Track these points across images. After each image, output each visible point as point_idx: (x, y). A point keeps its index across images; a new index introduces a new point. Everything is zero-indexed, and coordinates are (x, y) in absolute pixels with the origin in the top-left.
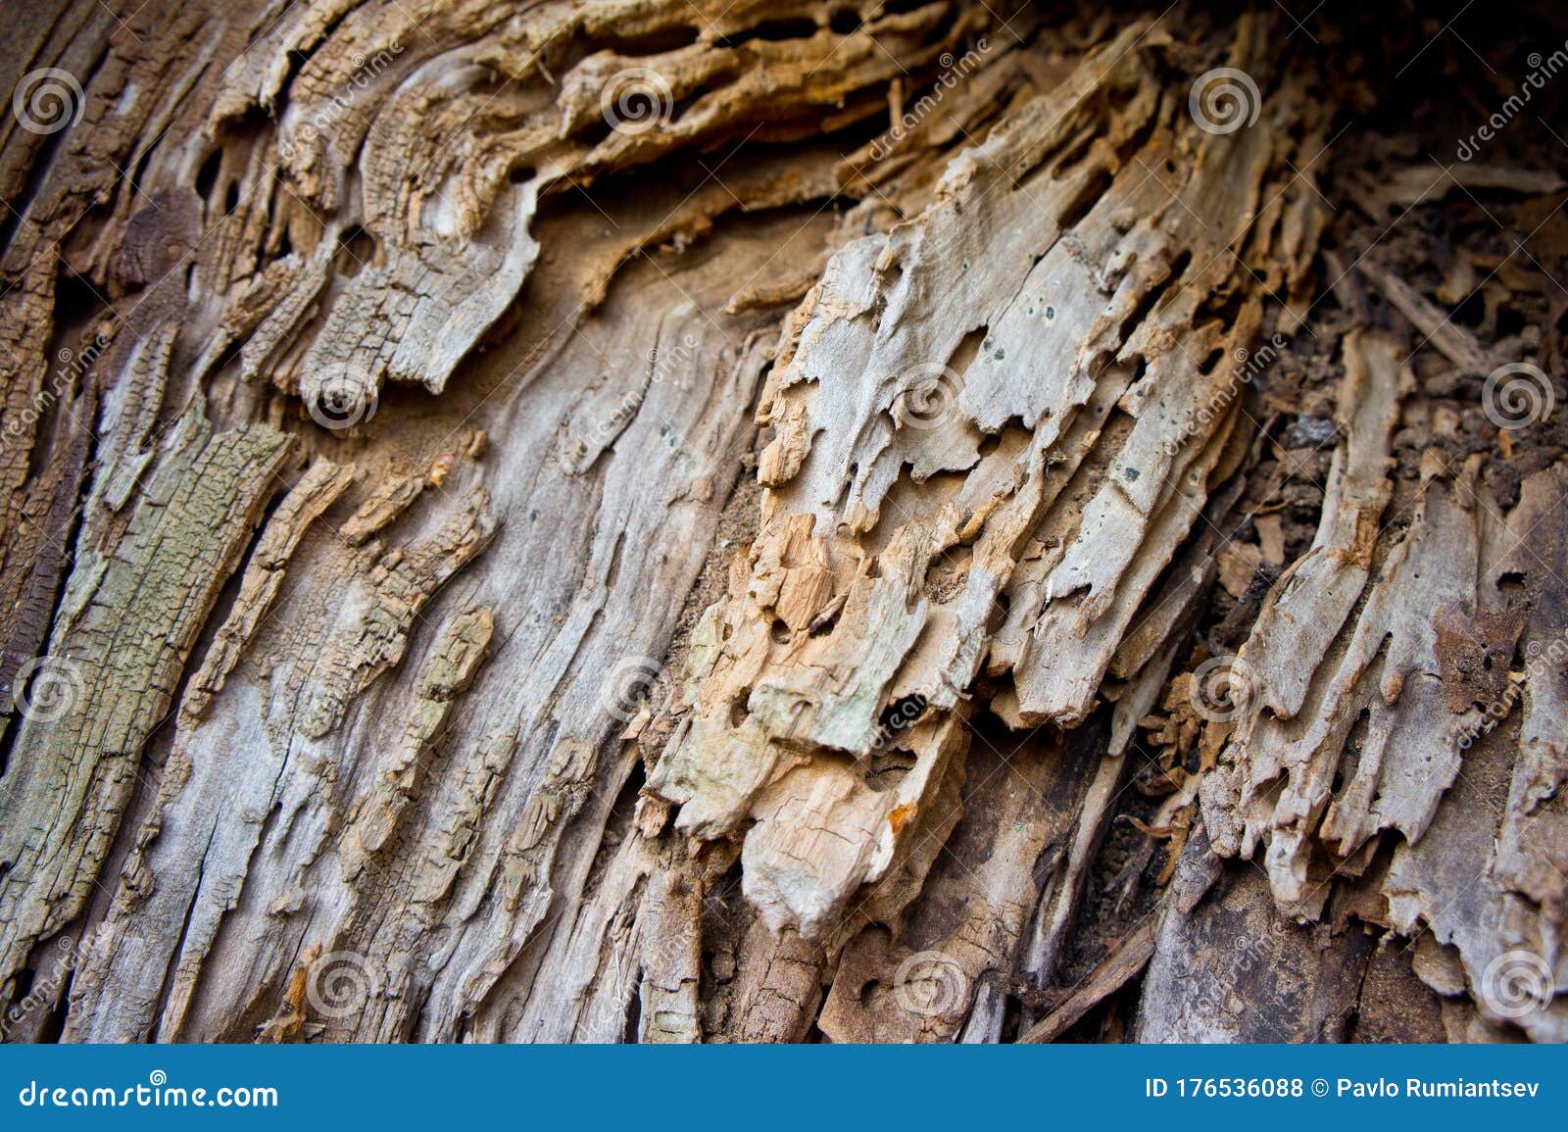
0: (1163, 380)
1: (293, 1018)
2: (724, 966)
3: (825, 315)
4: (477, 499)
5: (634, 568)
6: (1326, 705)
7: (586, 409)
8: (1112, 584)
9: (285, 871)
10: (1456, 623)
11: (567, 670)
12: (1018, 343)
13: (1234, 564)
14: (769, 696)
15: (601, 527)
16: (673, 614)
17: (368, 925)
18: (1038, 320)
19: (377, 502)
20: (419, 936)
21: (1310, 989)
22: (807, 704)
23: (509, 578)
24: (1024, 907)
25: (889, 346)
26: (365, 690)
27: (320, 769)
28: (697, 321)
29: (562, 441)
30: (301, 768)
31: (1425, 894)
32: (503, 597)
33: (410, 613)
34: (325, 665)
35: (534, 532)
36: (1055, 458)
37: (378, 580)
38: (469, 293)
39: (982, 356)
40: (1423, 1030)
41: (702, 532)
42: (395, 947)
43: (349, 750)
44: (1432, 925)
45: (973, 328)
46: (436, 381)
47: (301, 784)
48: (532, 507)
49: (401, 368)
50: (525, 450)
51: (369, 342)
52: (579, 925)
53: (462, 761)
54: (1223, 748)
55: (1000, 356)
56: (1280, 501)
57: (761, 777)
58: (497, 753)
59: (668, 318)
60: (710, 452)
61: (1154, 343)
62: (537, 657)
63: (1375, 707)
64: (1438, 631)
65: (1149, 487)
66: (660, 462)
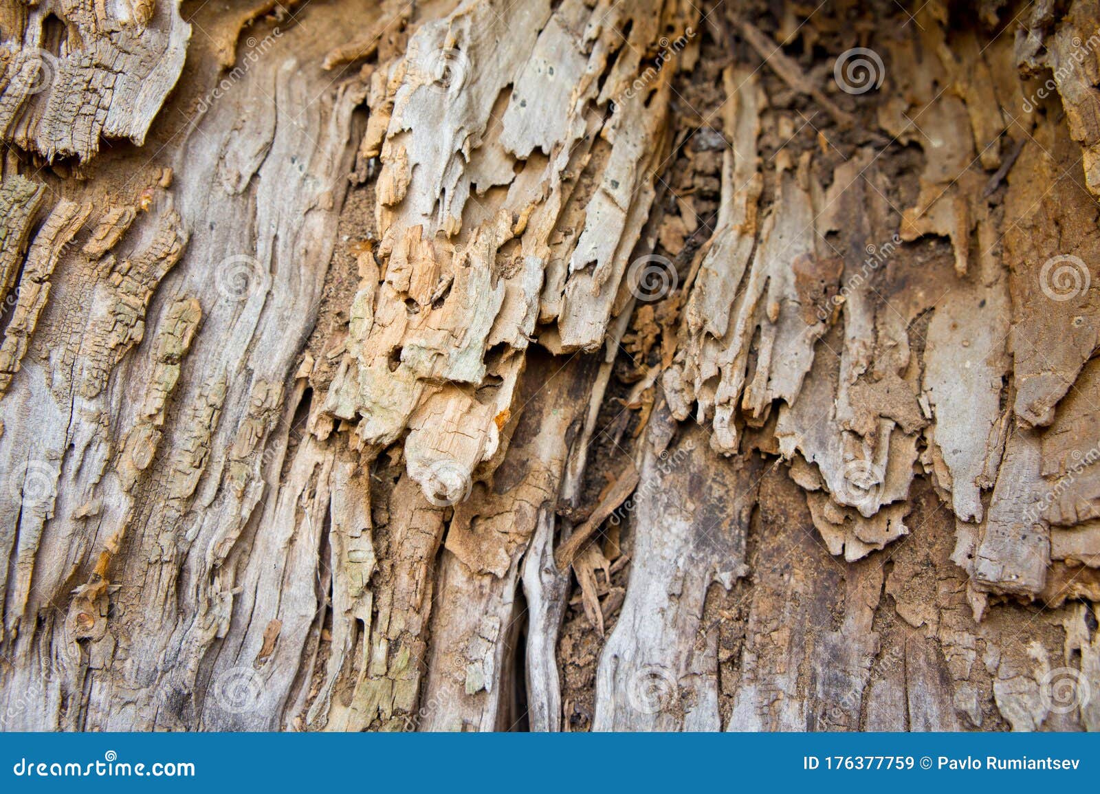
0: (625, 116)
1: (102, 583)
2: (383, 517)
3: (412, 83)
4: (173, 218)
5: (288, 260)
6: (739, 327)
7: (235, 145)
8: (610, 260)
9: (81, 489)
10: (806, 268)
11: (254, 335)
12: (534, 94)
13: (668, 232)
14: (415, 352)
15: (261, 232)
16: (318, 290)
17: (142, 517)
18: (544, 78)
19: (108, 227)
20: (177, 520)
21: (732, 493)
22: (439, 354)
23: (203, 273)
24: (562, 461)
25: (457, 104)
26: (120, 361)
27: (98, 419)
28: (300, 73)
29: (222, 171)
30: (84, 419)
31: (798, 434)
32: (201, 287)
33: (144, 305)
34: (88, 346)
35: (214, 239)
36: (566, 176)
37: (117, 284)
38: (152, 69)
39: (512, 105)
40: (795, 509)
41: (329, 231)
42: (162, 529)
43: (114, 404)
44: (803, 452)
45: (505, 85)
46: (139, 137)
47: (86, 430)
48: (209, 220)
49: (113, 129)
50: (198, 178)
51: (87, 109)
52: (280, 501)
53: (190, 402)
54: (675, 354)
55: (523, 104)
56: (693, 187)
57: (414, 403)
58: (215, 395)
59: (280, 72)
60: (328, 175)
61: (619, 90)
62: (231, 327)
63: (764, 323)
64: (797, 273)
65: (626, 192)
66: (294, 183)
